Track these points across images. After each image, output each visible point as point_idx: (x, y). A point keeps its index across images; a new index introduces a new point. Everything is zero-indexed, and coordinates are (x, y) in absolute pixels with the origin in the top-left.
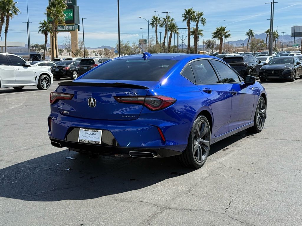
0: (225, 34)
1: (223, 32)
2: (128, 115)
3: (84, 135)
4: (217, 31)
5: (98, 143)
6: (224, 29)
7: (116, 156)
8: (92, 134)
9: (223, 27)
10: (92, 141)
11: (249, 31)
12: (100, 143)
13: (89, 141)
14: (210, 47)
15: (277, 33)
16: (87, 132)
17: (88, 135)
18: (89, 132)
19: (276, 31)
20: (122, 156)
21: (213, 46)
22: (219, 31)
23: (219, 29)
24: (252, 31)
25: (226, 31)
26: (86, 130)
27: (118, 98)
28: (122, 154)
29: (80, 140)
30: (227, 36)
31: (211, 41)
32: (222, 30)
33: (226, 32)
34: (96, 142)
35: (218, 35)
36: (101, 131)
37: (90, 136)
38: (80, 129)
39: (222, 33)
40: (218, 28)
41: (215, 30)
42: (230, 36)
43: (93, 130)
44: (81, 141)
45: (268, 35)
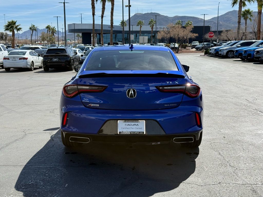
0: (16, 27)
1: (14, 25)
2: (169, 104)
3: (124, 126)
4: (8, 25)
5: (142, 133)
6: (15, 23)
7: (153, 144)
8: (134, 125)
9: (14, 21)
10: (135, 132)
11: (32, 26)
12: (145, 133)
13: (131, 132)
14: (3, 39)
15: (55, 29)
16: (127, 123)
17: (128, 127)
18: (129, 123)
19: (54, 27)
20: (159, 143)
21: (6, 38)
22: (11, 24)
23: (10, 23)
24: (34, 26)
25: (17, 24)
26: (127, 121)
27: (161, 88)
28: (159, 142)
29: (120, 132)
30: (18, 30)
31: (4, 33)
32: (13, 23)
33: (18, 26)
34: (139, 132)
35: (10, 29)
36: (144, 121)
37: (132, 127)
38: (118, 121)
39: (13, 27)
40: (10, 21)
41: (7, 24)
42: (21, 29)
43: (134, 121)
44: (122, 133)
45: (48, 30)
